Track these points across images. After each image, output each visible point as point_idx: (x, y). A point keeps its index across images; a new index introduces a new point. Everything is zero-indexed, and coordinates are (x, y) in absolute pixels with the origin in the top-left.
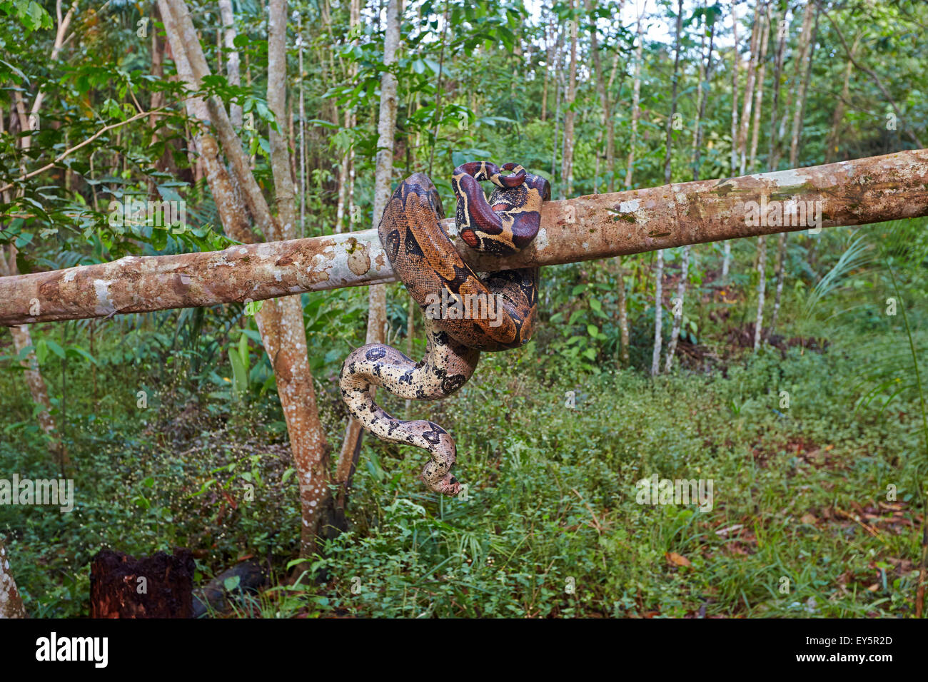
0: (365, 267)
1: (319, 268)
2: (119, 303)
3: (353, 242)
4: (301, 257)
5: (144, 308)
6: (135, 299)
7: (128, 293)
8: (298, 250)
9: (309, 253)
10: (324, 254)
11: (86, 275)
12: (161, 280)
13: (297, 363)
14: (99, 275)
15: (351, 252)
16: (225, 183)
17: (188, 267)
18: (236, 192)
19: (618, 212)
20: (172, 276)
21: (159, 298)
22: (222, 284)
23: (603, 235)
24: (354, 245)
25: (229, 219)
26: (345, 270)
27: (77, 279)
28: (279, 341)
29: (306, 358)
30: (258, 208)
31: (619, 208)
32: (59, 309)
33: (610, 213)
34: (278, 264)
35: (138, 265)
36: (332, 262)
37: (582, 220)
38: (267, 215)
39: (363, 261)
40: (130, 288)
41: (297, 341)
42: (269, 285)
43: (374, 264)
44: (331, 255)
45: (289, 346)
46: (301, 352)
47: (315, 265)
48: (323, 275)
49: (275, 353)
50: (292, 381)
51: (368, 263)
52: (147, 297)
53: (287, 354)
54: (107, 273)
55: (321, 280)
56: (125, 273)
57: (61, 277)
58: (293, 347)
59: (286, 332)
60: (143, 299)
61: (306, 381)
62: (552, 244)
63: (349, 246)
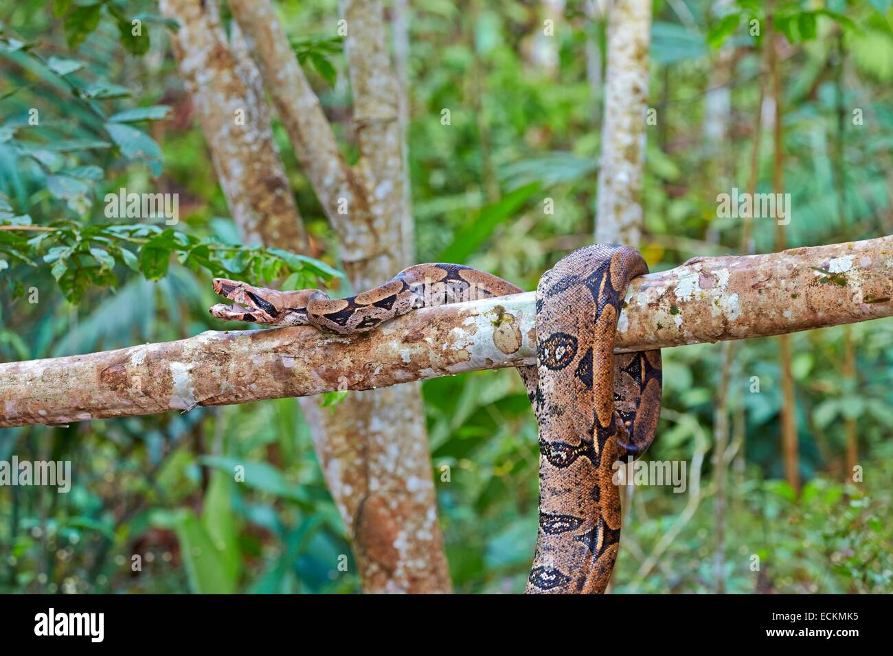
0: (515, 344)
1: (458, 345)
2: (201, 392)
3: (500, 311)
4: (434, 331)
5: (233, 398)
6: (223, 387)
7: (214, 379)
8: (430, 322)
9: (444, 326)
10: (464, 327)
11: (159, 356)
12: (256, 362)
13: (410, 526)
14: (176, 356)
15: (497, 324)
16: (226, 77)
17: (291, 345)
18: (251, 99)
19: (826, 272)
20: (271, 357)
21: (253, 386)
22: (335, 367)
23: (808, 302)
24: (501, 316)
25: (237, 170)
26: (489, 347)
27: (148, 362)
28: (365, 472)
29: (432, 515)
30: (313, 145)
31: (827, 267)
32: (125, 402)
33: (817, 273)
34: (406, 340)
35: (226, 343)
36: (474, 338)
37: (783, 282)
38: (334, 164)
39: (513, 335)
40: (217, 374)
41: (409, 471)
42: (395, 368)
43: (526, 340)
44: (473, 329)
45: (391, 484)
46: (421, 499)
47: (452, 341)
48: (463, 355)
49: (356, 502)
50: (399, 572)
51: (519, 338)
52: (238, 384)
53: (384, 503)
54: (186, 354)
55: (461, 360)
56: (210, 353)
57: (126, 360)
58: (400, 488)
59: (381, 450)
60: (232, 386)
61: (434, 571)
62: (746, 313)
63: (495, 317)
